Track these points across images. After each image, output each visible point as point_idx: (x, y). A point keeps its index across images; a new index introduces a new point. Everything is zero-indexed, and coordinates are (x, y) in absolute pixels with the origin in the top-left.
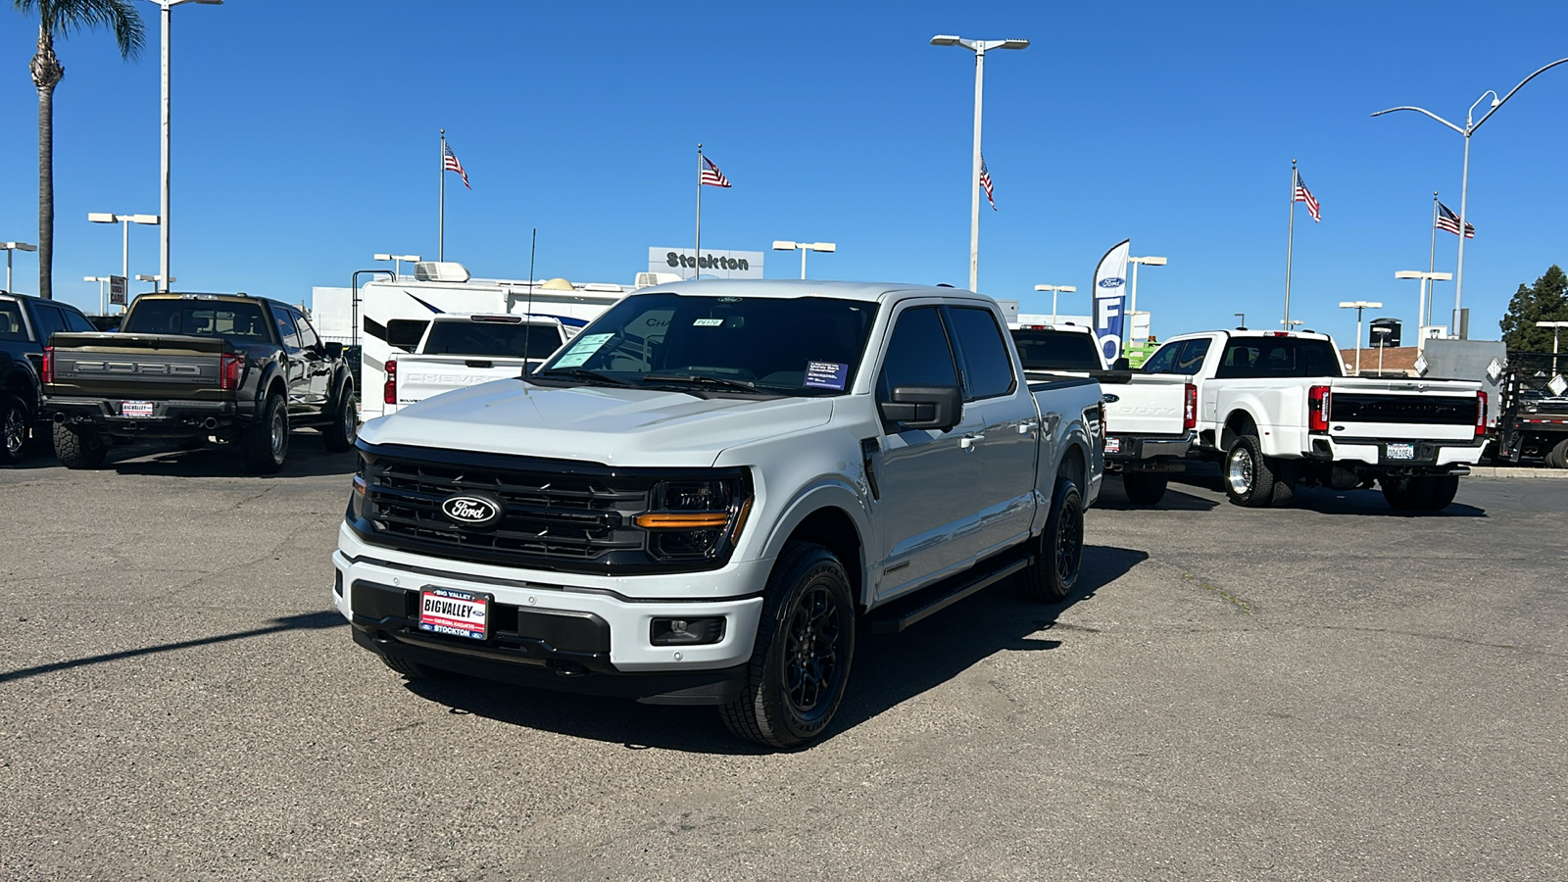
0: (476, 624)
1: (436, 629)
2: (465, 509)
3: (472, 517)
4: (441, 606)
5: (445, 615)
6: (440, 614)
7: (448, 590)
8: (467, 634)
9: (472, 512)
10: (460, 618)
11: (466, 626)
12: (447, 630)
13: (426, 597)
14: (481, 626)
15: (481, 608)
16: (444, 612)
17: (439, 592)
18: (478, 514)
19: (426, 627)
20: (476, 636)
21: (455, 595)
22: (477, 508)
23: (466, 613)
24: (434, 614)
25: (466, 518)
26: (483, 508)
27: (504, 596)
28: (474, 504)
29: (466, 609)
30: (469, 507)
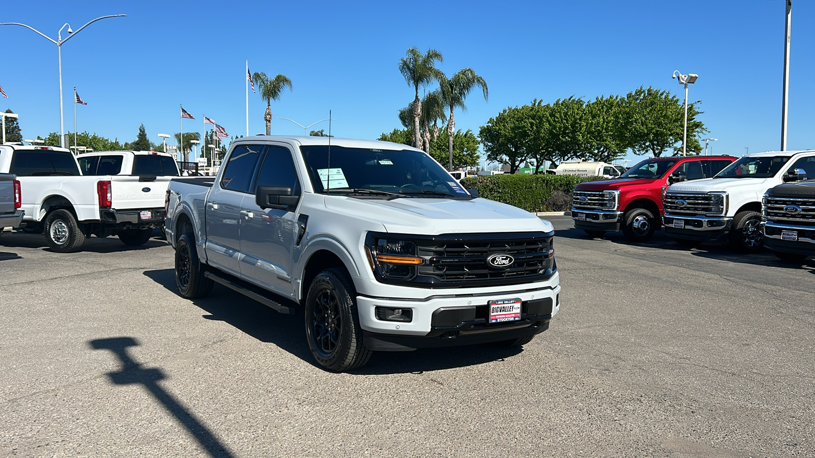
0: (515, 314)
1: (498, 321)
2: (501, 260)
3: (504, 264)
4: (499, 309)
5: (501, 313)
6: (499, 313)
7: (504, 301)
8: (512, 319)
9: (504, 261)
10: (509, 313)
11: (511, 316)
12: (503, 320)
13: (492, 306)
14: (518, 313)
15: (518, 305)
16: (500, 311)
17: (499, 303)
18: (506, 262)
19: (494, 321)
20: (517, 319)
21: (507, 302)
22: (505, 259)
23: (511, 310)
24: (496, 314)
25: (501, 265)
26: (509, 259)
27: (526, 297)
28: (505, 257)
29: (511, 307)
30: (503, 259)
